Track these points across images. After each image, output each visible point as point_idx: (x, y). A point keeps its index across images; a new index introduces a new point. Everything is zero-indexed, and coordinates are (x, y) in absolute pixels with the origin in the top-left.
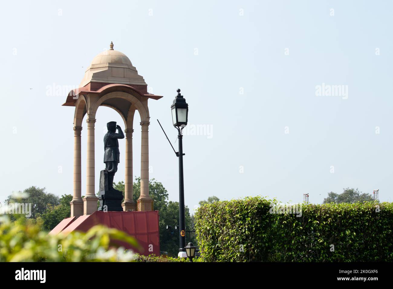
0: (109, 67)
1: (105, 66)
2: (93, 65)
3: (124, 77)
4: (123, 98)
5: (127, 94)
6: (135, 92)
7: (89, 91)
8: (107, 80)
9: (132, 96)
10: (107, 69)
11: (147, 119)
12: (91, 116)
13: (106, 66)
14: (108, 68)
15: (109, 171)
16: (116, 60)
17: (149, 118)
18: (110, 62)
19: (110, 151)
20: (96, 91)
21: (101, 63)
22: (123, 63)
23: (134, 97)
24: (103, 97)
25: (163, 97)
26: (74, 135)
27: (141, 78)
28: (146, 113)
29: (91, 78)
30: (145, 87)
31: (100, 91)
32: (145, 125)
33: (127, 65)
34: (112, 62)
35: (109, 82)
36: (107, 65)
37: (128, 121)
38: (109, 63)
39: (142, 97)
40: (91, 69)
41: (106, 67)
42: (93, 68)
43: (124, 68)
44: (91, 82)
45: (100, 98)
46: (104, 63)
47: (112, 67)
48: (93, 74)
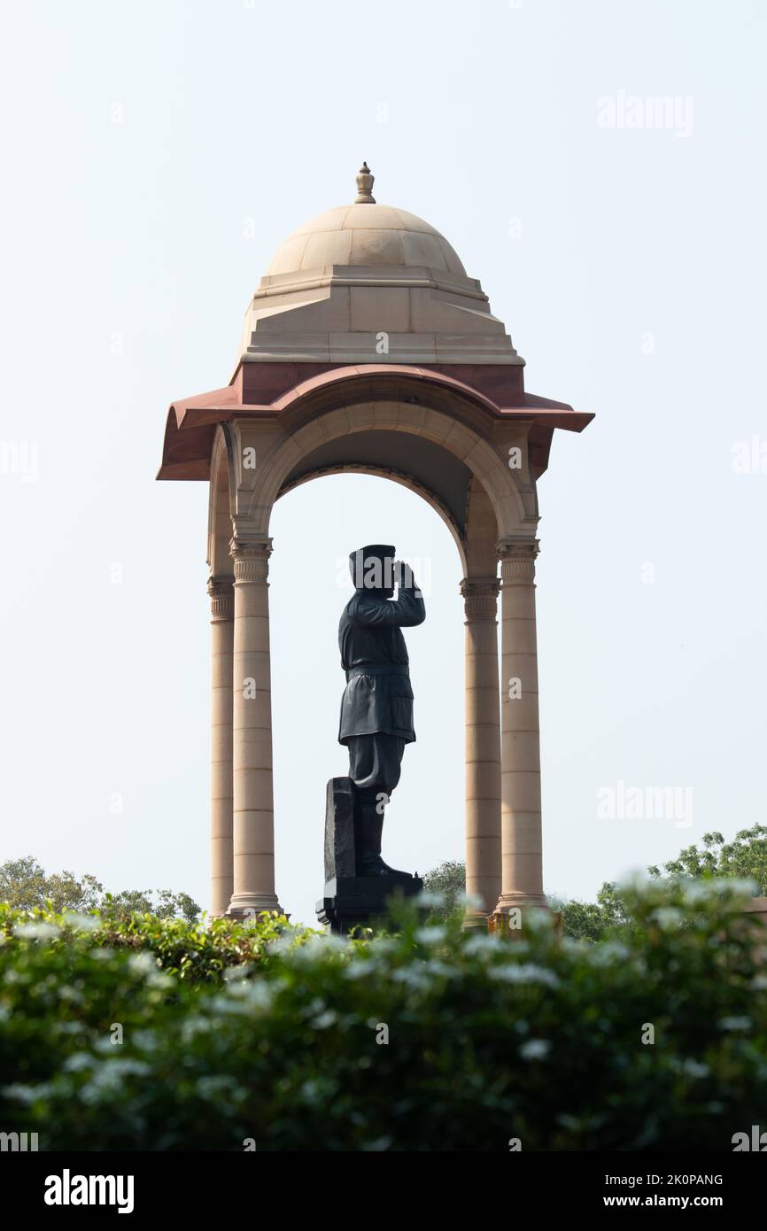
0: (334, 285)
1: (317, 283)
2: (267, 280)
3: (411, 331)
4: (402, 428)
5: (424, 410)
6: (461, 399)
7: (240, 406)
8: (324, 350)
9: (450, 420)
10: (325, 295)
11: (528, 526)
12: (245, 524)
13: (324, 282)
14: (329, 289)
15: (357, 782)
16: (375, 250)
17: (533, 517)
18: (343, 261)
19: (362, 683)
20: (268, 403)
21: (303, 267)
22: (409, 262)
23: (458, 424)
24: (303, 430)
25: (591, 416)
26: (211, 618)
27: (497, 332)
28: (518, 495)
29: (247, 342)
30: (517, 369)
31: (280, 405)
32: (516, 556)
33: (429, 271)
34: (350, 261)
35: (336, 358)
36: (328, 278)
37: (470, 535)
38: (337, 269)
39: (496, 422)
40: (257, 297)
41: (321, 286)
42: (266, 296)
43: (410, 286)
44: (245, 364)
45: (291, 435)
46: (312, 270)
47: (349, 286)
48: (258, 321)
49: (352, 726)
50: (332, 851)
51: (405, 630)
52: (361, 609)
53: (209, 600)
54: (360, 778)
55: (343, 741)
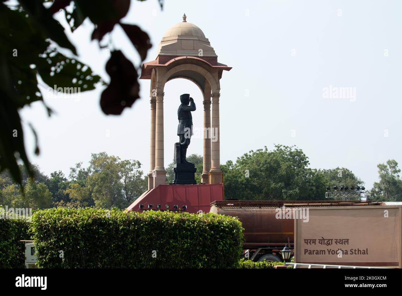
0: (178, 39)
1: (174, 39)
2: (164, 38)
3: (194, 49)
5: (196, 66)
6: (204, 64)
7: (158, 65)
8: (176, 53)
9: (202, 68)
10: (176, 41)
11: (218, 91)
12: (158, 89)
13: (176, 39)
14: (177, 40)
15: (181, 144)
16: (187, 32)
17: (219, 89)
18: (180, 34)
20: (164, 64)
21: (172, 35)
22: (194, 35)
23: (204, 69)
24: (172, 69)
25: (231, 68)
26: (151, 108)
27: (212, 50)
28: (216, 84)
29: (160, 51)
30: (216, 58)
31: (167, 64)
32: (215, 97)
33: (198, 37)
34: (181, 34)
35: (178, 55)
36: (177, 38)
37: (205, 92)
38: (179, 36)
39: (212, 69)
40: (162, 42)
41: (175, 40)
42: (164, 41)
43: (194, 40)
44: (159, 56)
45: (168, 71)
46: (173, 36)
47: (181, 40)
48: (162, 47)
49: (180, 132)
50: (176, 158)
51: (191, 112)
52: (183, 107)
53: (150, 105)
54: (182, 143)
55: (178, 135)
